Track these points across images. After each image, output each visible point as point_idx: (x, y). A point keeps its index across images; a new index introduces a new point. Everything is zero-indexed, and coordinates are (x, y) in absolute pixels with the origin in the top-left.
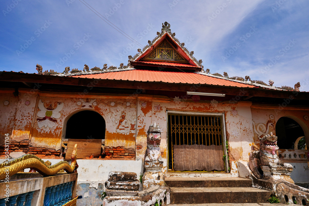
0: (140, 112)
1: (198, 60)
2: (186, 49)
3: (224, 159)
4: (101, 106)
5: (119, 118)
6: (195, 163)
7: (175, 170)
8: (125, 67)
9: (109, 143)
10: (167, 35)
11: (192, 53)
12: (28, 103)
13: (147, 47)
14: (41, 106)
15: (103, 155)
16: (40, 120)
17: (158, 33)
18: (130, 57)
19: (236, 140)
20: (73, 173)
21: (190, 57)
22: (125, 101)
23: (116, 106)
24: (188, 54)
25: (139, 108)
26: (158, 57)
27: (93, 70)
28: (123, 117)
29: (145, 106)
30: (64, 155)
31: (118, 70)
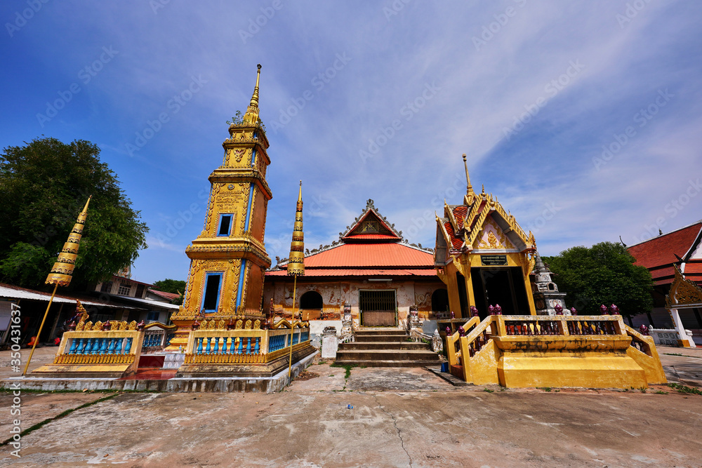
0: (342, 291)
1: (398, 232)
2: (388, 223)
3: (395, 319)
4: (320, 289)
5: (330, 295)
6: (377, 322)
7: (365, 326)
8: (336, 244)
9: (326, 311)
10: (371, 211)
11: (393, 225)
12: (280, 289)
13: (355, 223)
14: (287, 290)
15: (322, 317)
16: (287, 299)
17: (363, 210)
18: (341, 234)
19: (402, 306)
20: (308, 327)
21: (391, 229)
22: (334, 285)
23: (328, 288)
24: (389, 227)
25: (342, 288)
26: (365, 230)
27: (312, 252)
28: (333, 295)
29: (345, 288)
30: (301, 318)
31: (331, 247)
